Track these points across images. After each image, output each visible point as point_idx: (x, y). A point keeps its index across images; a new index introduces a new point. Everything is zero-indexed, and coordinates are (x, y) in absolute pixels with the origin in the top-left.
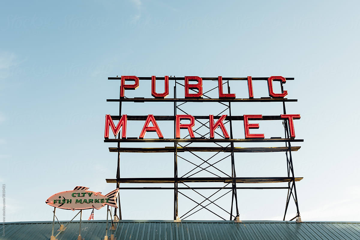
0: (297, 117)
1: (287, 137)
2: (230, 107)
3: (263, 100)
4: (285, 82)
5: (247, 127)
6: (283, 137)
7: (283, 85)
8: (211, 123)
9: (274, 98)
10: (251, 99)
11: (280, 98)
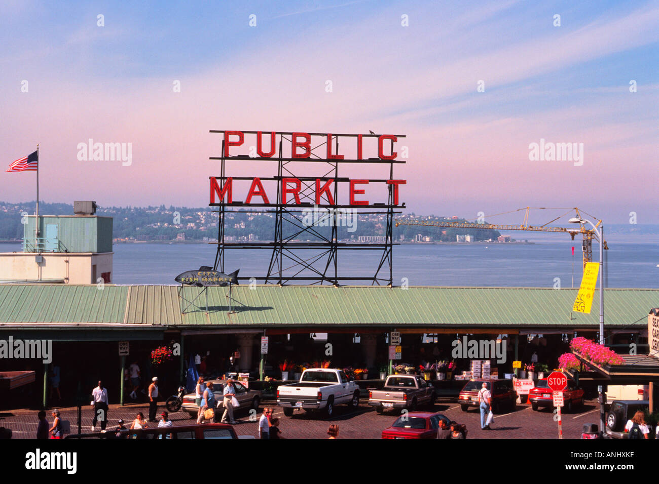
0: (404, 182)
1: (390, 203)
2: (336, 167)
3: (372, 160)
4: (396, 141)
5: (353, 192)
6: (386, 204)
7: (394, 143)
8: (318, 185)
9: (382, 159)
10: (360, 160)
11: (390, 160)
